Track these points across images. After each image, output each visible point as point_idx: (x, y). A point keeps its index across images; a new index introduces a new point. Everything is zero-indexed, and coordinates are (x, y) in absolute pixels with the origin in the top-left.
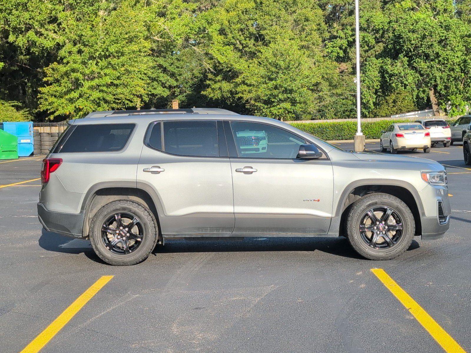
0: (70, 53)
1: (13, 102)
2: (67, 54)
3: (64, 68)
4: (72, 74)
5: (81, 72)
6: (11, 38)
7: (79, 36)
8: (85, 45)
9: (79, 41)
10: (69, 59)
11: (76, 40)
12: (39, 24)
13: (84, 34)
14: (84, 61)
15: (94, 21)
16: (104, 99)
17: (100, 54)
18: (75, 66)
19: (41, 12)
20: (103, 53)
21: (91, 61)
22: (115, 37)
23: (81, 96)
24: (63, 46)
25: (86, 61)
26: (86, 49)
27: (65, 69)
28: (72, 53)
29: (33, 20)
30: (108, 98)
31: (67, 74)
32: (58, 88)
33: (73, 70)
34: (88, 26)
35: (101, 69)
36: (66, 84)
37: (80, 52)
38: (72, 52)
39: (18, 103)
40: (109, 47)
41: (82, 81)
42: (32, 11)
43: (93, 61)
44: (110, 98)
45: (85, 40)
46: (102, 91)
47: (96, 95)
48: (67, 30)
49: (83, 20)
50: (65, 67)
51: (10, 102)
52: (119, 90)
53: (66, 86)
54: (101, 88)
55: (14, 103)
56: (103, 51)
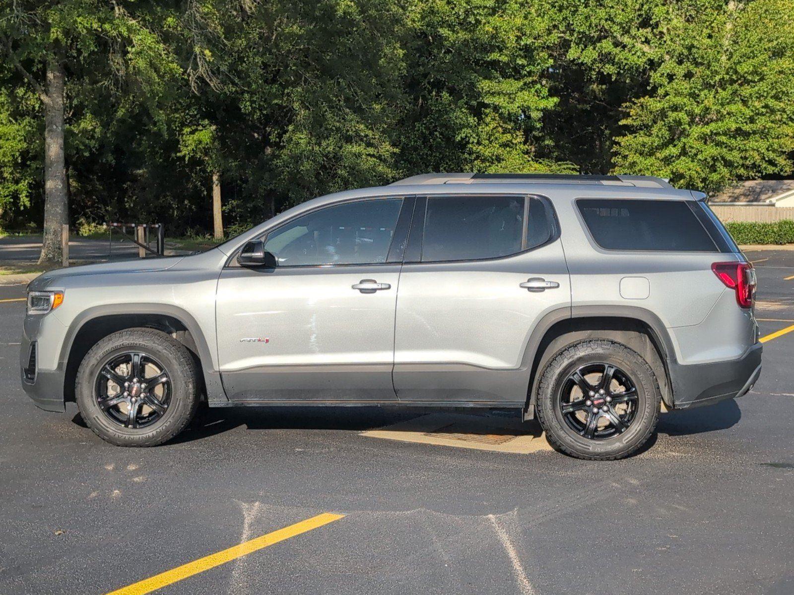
0: (671, 77)
1: (565, 162)
2: (665, 81)
3: (659, 104)
4: (670, 113)
5: (686, 110)
6: (573, 53)
7: (687, 48)
8: (697, 64)
9: (687, 56)
10: (668, 89)
11: (683, 54)
12: (620, 28)
13: (696, 43)
14: (694, 91)
15: (715, 21)
16: (723, 158)
17: (723, 78)
18: (678, 100)
19: (625, 9)
20: (727, 77)
21: (706, 91)
22: (750, 47)
23: (684, 152)
24: (659, 65)
25: (696, 92)
26: (698, 71)
27: (659, 106)
28: (674, 77)
29: (610, 22)
30: (729, 157)
31: (663, 114)
32: (646, 139)
33: (675, 108)
34: (704, 30)
35: (722, 105)
36: (660, 131)
37: (689, 75)
38: (675, 75)
39: (573, 165)
40: (738, 67)
41: (687, 127)
42: (612, 7)
43: (709, 91)
44: (734, 156)
45: (696, 56)
46: (719, 144)
47: (711, 151)
48: (666, 37)
49: (696, 20)
50: (660, 102)
51: (559, 163)
52: (752, 143)
53: (660, 135)
54: (718, 138)
55: (567, 164)
56: (727, 73)
